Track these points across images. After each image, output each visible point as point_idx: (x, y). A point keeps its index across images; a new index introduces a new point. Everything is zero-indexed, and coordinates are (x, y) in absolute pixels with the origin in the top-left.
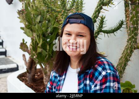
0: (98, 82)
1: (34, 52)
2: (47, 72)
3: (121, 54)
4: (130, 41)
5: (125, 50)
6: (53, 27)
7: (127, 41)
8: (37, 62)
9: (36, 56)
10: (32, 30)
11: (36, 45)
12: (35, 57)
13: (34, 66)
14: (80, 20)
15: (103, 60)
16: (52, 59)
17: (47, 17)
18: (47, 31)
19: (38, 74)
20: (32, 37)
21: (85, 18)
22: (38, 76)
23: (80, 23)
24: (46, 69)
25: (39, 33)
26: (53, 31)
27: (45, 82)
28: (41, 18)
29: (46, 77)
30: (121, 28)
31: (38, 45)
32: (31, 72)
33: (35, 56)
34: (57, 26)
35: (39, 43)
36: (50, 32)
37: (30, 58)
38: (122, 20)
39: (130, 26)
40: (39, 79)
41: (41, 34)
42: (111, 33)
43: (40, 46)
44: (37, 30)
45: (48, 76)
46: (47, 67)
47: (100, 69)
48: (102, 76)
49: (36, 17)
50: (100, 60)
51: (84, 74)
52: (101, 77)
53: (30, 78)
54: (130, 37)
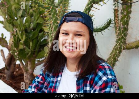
0: (97, 87)
1: (15, 49)
2: (28, 69)
3: (110, 54)
4: (119, 42)
5: (114, 50)
6: (36, 22)
7: (116, 41)
8: (18, 58)
9: (18, 53)
10: (13, 25)
11: (18, 41)
12: (16, 54)
13: (13, 63)
14: (78, 18)
15: (104, 64)
16: (34, 56)
17: (30, 12)
18: (29, 27)
19: (16, 70)
20: (12, 32)
21: (83, 16)
22: (17, 72)
23: (78, 21)
24: (27, 66)
25: (22, 28)
26: (37, 26)
27: (26, 79)
28: (23, 12)
29: (26, 74)
30: (109, 27)
31: (21, 42)
32: (10, 69)
33: (16, 52)
34: (41, 21)
35: (21, 39)
36: (33, 27)
37: (10, 54)
38: (110, 19)
39: (120, 26)
40: (18, 75)
41: (23, 30)
42: (99, 31)
43: (23, 43)
44: (19, 25)
45: (29, 73)
46: (28, 64)
47: (100, 74)
48: (103, 81)
49: (18, 11)
50: (101, 65)
51: (84, 79)
52: (101, 82)
53: (9, 75)
54: (119, 37)
